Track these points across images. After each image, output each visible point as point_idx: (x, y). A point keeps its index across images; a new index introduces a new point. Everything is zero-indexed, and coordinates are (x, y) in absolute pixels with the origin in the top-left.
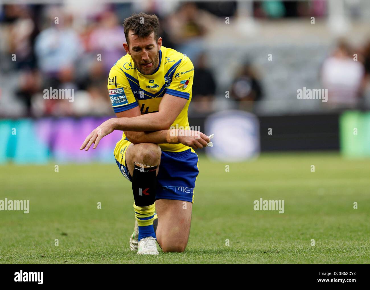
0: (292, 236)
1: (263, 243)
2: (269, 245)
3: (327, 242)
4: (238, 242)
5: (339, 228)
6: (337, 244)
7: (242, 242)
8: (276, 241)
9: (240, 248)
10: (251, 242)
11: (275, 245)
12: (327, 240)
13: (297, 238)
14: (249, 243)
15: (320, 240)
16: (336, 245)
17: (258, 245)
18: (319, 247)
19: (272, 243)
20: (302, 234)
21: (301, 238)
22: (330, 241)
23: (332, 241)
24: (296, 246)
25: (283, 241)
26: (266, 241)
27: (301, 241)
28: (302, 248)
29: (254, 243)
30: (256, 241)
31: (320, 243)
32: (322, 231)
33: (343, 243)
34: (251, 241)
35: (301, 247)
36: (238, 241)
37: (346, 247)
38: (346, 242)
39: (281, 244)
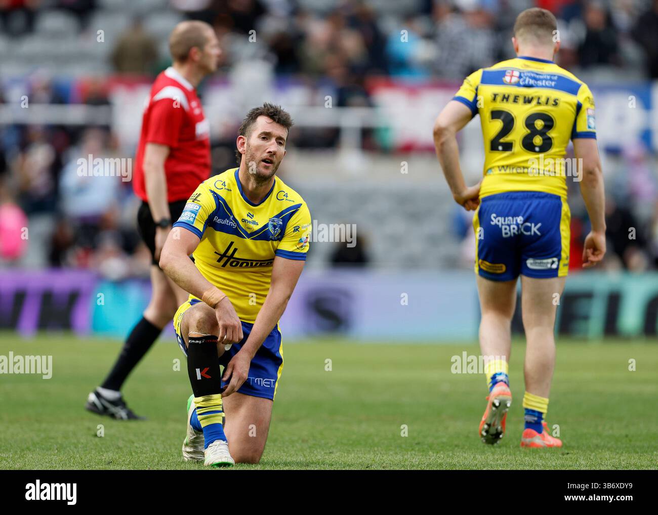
0: (403, 446)
1: (365, 454)
2: (373, 457)
3: (451, 454)
4: (330, 453)
5: (467, 437)
6: (465, 458)
7: (337, 452)
8: (382, 453)
9: (333, 460)
10: (349, 452)
11: (381, 457)
12: (451, 452)
13: (410, 449)
14: (346, 454)
15: (442, 452)
16: (463, 459)
17: (358, 456)
18: (440, 461)
19: (377, 454)
20: (418, 444)
21: (417, 449)
22: (455, 453)
23: (458, 454)
24: (409, 460)
25: (391, 453)
26: (369, 451)
27: (416, 453)
28: (417, 463)
29: (353, 455)
30: (356, 452)
31: (442, 456)
32: (444, 440)
33: (472, 457)
34: (350, 451)
35: (416, 461)
36: (331, 451)
37: (476, 462)
38: (477, 456)
39: (389, 456)
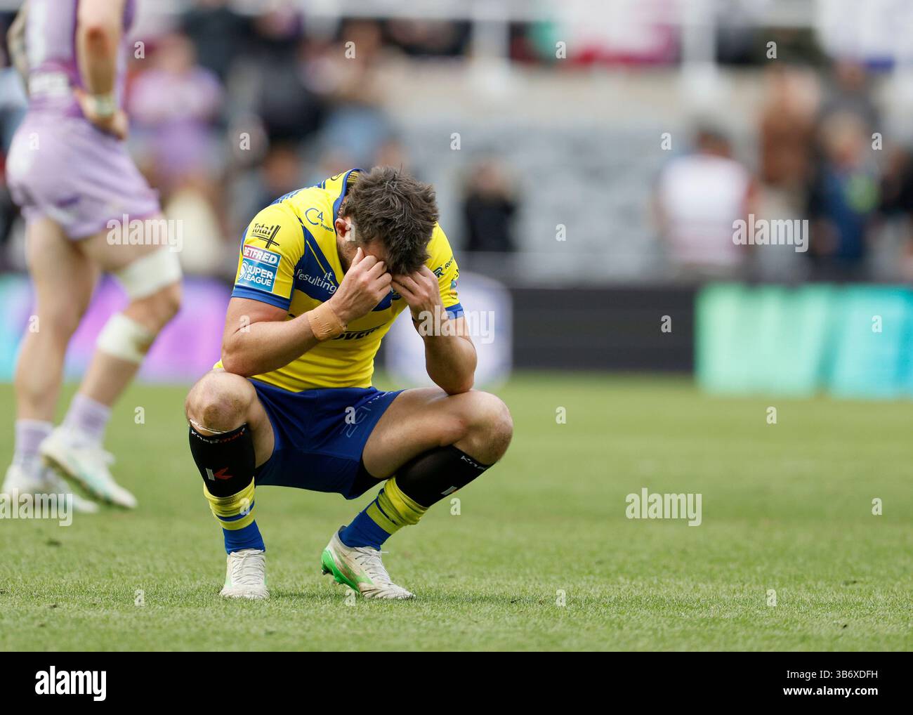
0: (576, 567)
1: (509, 580)
2: (523, 584)
3: (655, 582)
4: (451, 577)
5: (684, 552)
6: (680, 588)
7: (461, 576)
8: (538, 577)
9: (455, 589)
10: (482, 576)
11: (536, 585)
12: (655, 577)
13: (587, 571)
14: (476, 579)
15: (640, 578)
16: (676, 590)
17: (497, 583)
18: (636, 593)
19: (530, 580)
20: (600, 563)
21: (598, 571)
22: (663, 580)
23: (668, 581)
24: (584, 590)
25: (554, 578)
26: (517, 575)
27: (597, 579)
28: (598, 596)
29: (489, 580)
30: (493, 575)
31: (641, 584)
32: (645, 557)
33: (692, 587)
34: (483, 574)
35: (596, 593)
36: (451, 573)
37: (698, 595)
38: (700, 585)
39: (550, 583)
